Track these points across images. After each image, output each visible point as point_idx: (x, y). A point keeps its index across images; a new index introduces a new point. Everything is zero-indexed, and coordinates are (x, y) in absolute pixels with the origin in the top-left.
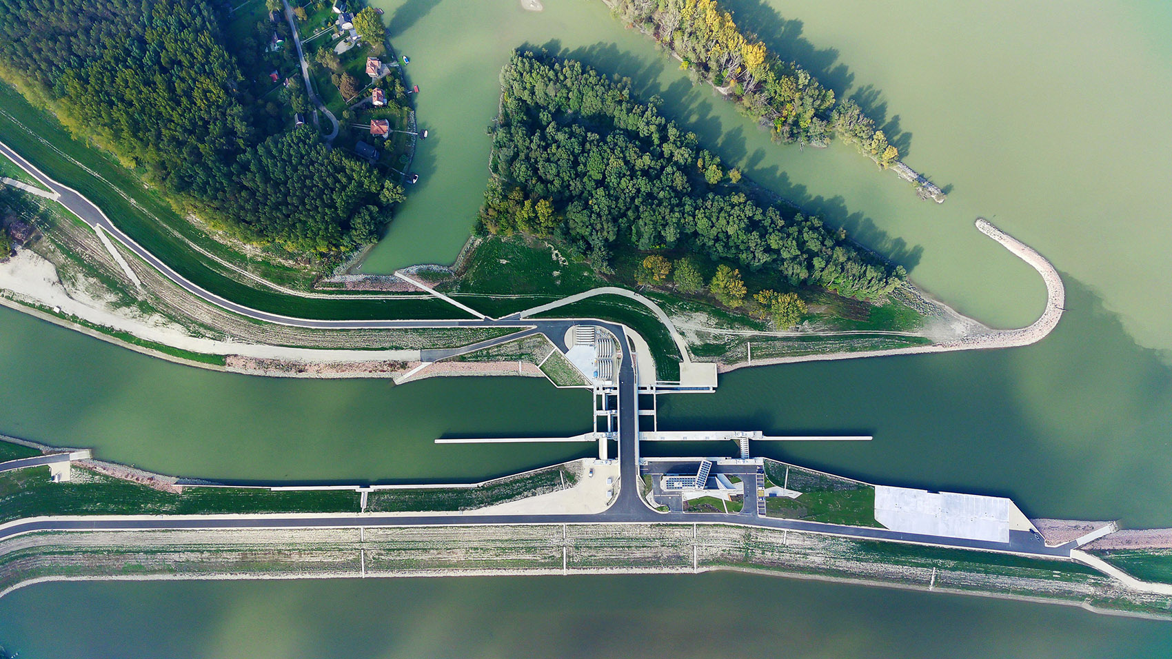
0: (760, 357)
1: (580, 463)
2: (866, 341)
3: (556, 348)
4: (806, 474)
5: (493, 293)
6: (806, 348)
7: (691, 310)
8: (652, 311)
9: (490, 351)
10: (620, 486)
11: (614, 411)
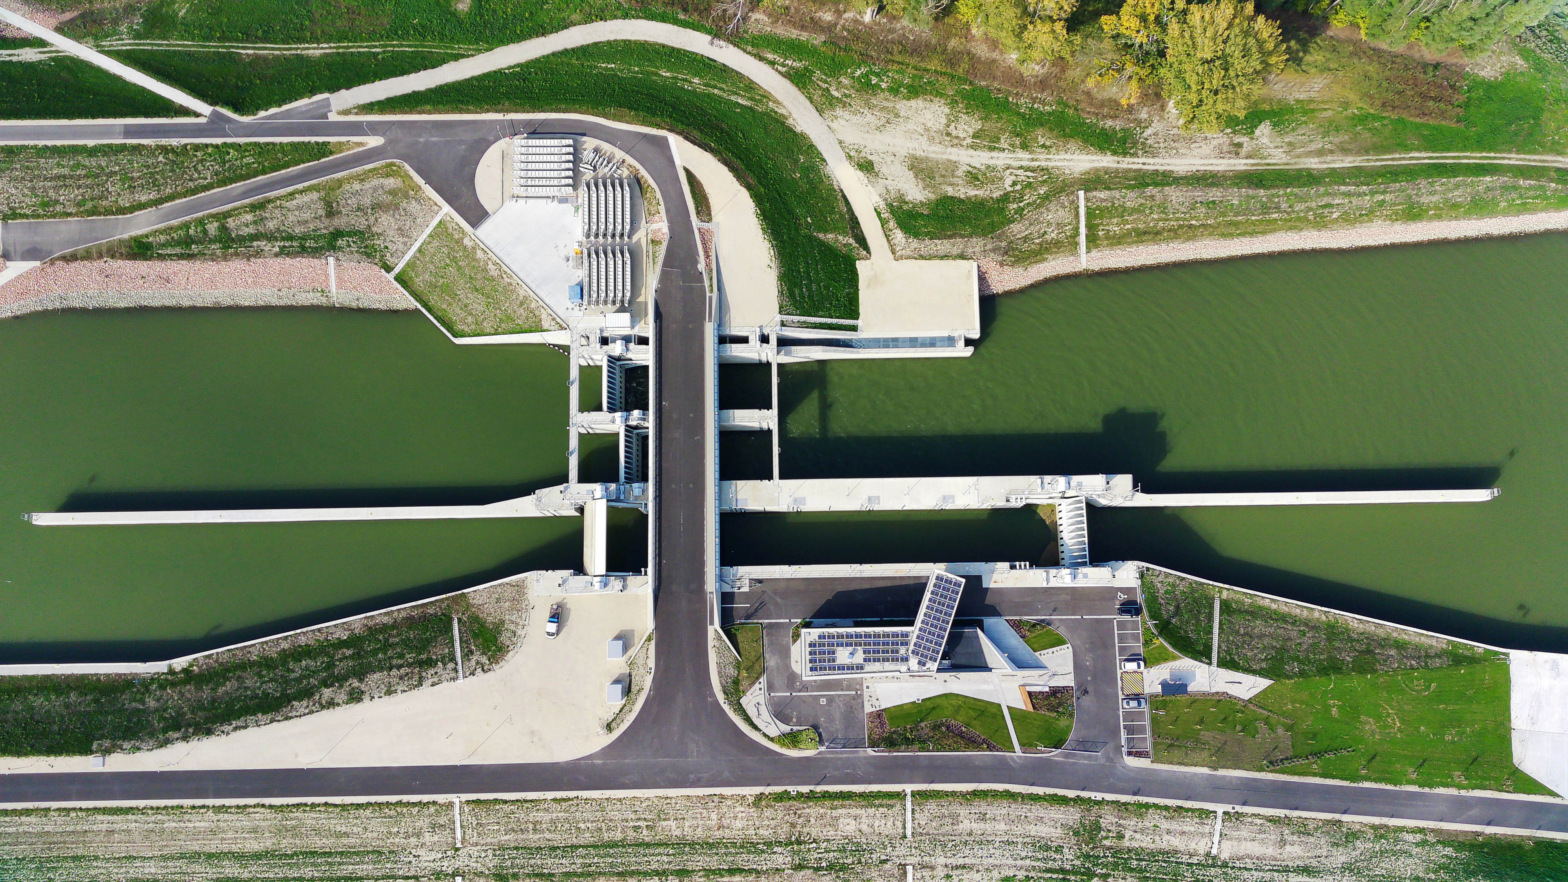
0: (1117, 241)
1: (520, 588)
2: (1457, 186)
3: (446, 208)
4: (1283, 618)
5: (248, 37)
6: (1265, 209)
7: (894, 90)
8: (766, 96)
9: (231, 223)
10: (652, 663)
11: (636, 413)
